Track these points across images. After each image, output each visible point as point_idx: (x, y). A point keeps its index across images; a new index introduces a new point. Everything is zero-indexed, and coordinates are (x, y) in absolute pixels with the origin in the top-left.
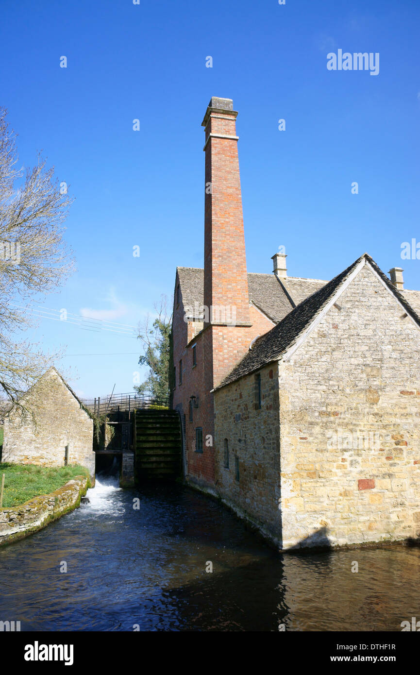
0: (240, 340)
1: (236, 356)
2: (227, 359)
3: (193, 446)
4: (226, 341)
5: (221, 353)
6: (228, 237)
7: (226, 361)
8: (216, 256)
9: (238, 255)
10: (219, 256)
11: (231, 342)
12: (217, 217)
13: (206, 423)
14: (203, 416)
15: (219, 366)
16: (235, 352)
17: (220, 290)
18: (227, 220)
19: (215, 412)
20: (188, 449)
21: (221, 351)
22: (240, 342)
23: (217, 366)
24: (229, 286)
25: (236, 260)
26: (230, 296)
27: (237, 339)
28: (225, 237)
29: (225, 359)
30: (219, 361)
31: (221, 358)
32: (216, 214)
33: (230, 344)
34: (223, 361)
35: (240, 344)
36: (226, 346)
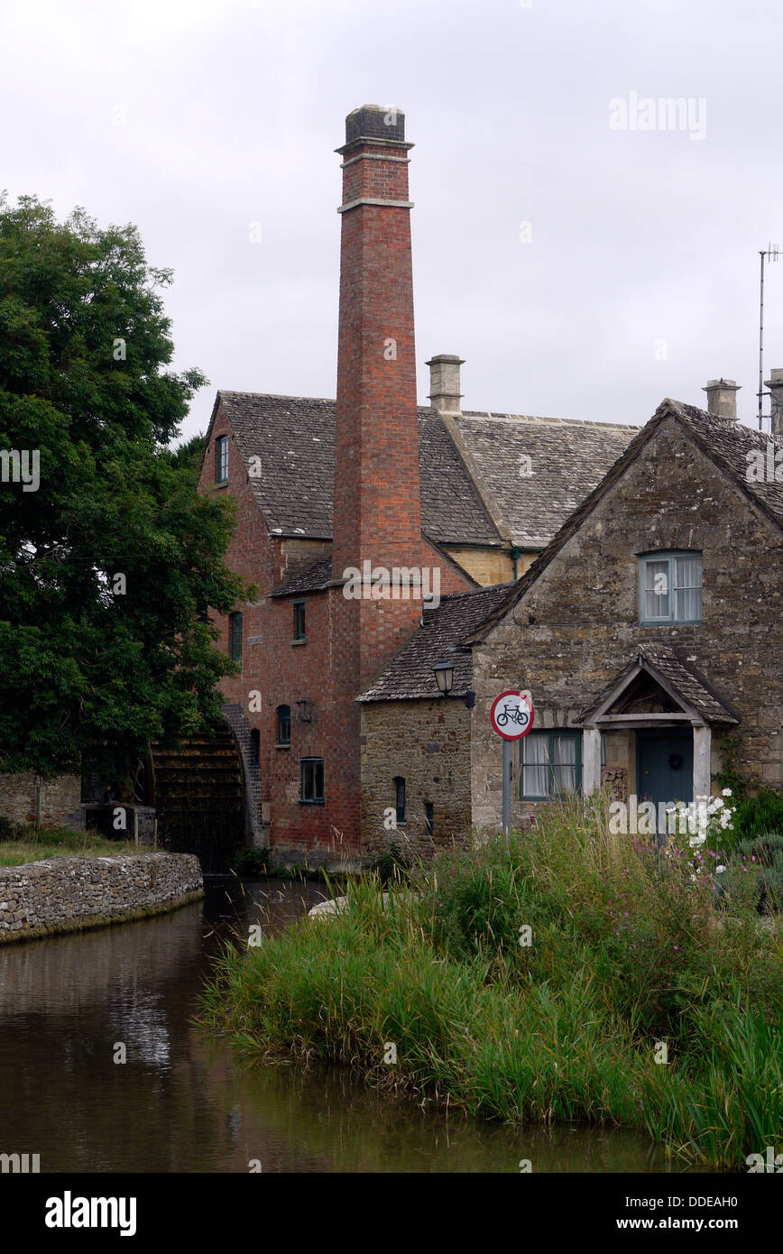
0: (405, 609)
1: (397, 638)
2: (383, 643)
3: (288, 792)
4: (381, 612)
5: (374, 633)
6: (389, 417)
7: (381, 647)
8: (368, 455)
9: (406, 453)
10: (374, 456)
11: (391, 613)
12: (370, 378)
13: (335, 750)
14: (328, 738)
15: (370, 655)
16: (397, 630)
17: (373, 519)
18: (388, 383)
19: (362, 734)
20: (268, 800)
21: (373, 630)
22: (404, 613)
23: (367, 654)
24: (390, 513)
25: (402, 461)
26: (389, 529)
27: (400, 609)
28: (384, 417)
29: (380, 642)
30: (370, 646)
31: (373, 642)
32: (369, 372)
33: (389, 616)
34: (376, 646)
35: (404, 616)
36: (381, 620)
